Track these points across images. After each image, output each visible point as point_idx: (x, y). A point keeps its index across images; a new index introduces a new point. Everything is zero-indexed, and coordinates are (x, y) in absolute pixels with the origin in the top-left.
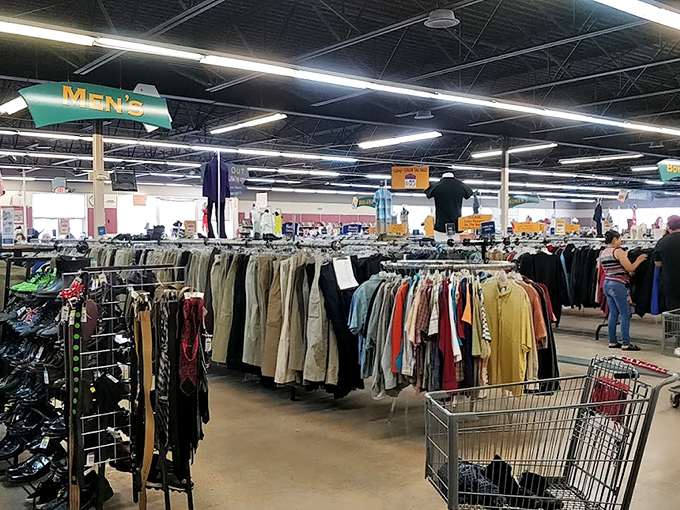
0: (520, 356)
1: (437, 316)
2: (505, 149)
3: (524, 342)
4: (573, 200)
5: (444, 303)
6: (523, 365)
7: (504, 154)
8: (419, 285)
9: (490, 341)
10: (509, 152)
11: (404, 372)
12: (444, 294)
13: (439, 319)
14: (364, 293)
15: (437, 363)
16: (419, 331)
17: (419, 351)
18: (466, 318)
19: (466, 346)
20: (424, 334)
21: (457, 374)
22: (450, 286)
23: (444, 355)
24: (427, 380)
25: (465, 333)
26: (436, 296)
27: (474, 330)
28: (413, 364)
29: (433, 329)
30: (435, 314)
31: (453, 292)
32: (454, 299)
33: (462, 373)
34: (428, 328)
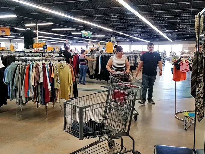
0: (68, 87)
1: (42, 76)
2: (36, 23)
3: (69, 83)
4: (51, 42)
5: (44, 71)
6: (69, 90)
7: (36, 25)
8: (34, 65)
9: (60, 83)
10: (38, 25)
11: (30, 96)
12: (44, 68)
13: (43, 77)
14: (10, 69)
15: (43, 92)
16: (36, 82)
17: (36, 88)
18: (52, 76)
19: (53, 85)
20: (38, 82)
21: (49, 95)
22: (46, 65)
23: (45, 89)
24: (39, 98)
25: (52, 81)
26: (41, 69)
27: (55, 80)
28: (33, 93)
29: (41, 80)
30: (41, 75)
31: (47, 67)
32: (48, 70)
33: (51, 95)
34: (39, 80)
